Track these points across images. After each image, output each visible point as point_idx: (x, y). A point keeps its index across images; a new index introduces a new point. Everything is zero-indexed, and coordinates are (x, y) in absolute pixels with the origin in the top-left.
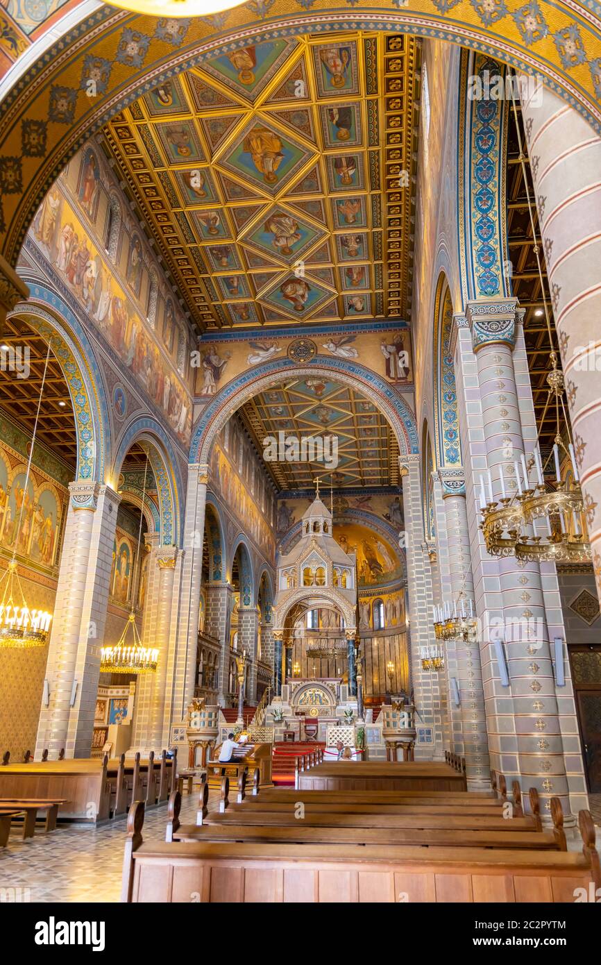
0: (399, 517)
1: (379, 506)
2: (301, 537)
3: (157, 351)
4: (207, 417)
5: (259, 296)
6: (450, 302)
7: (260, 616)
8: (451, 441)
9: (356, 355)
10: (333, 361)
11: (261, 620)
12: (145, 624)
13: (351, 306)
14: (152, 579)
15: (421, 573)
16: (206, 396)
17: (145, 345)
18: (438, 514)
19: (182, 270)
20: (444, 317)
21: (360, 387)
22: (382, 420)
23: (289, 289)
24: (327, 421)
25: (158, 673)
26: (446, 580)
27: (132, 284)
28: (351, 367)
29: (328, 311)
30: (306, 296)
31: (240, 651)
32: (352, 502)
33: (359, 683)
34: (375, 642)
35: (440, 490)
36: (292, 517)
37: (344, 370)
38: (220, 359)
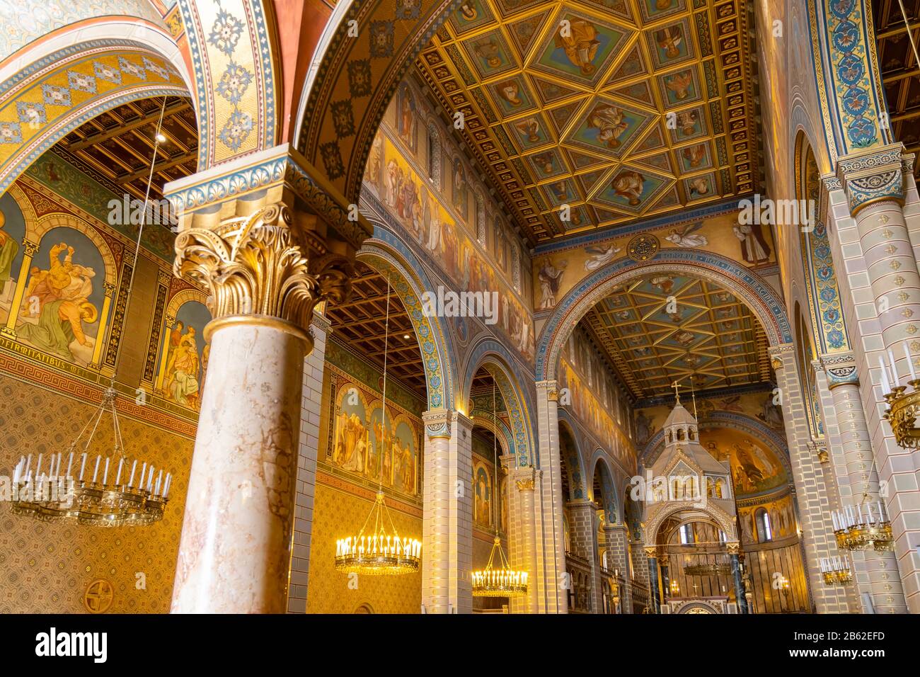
0: (776, 415)
1: (749, 405)
2: (664, 447)
3: (491, 272)
4: (550, 331)
5: (589, 198)
6: (814, 164)
7: (628, 533)
8: (833, 322)
9: (705, 243)
10: (680, 253)
11: (630, 537)
12: (511, 548)
13: (693, 190)
14: (512, 502)
15: (812, 475)
16: (546, 310)
17: (478, 268)
18: (824, 407)
19: (506, 185)
20: (808, 182)
21: (714, 277)
22: (744, 310)
23: (621, 185)
24: (680, 320)
25: (530, 596)
26: (843, 481)
27: (459, 208)
28: (700, 256)
29: (668, 200)
30: (641, 187)
31: (611, 572)
32: (717, 404)
33: (749, 601)
34: (763, 556)
35: (825, 380)
36: (652, 426)
37: (693, 261)
38: (556, 270)
